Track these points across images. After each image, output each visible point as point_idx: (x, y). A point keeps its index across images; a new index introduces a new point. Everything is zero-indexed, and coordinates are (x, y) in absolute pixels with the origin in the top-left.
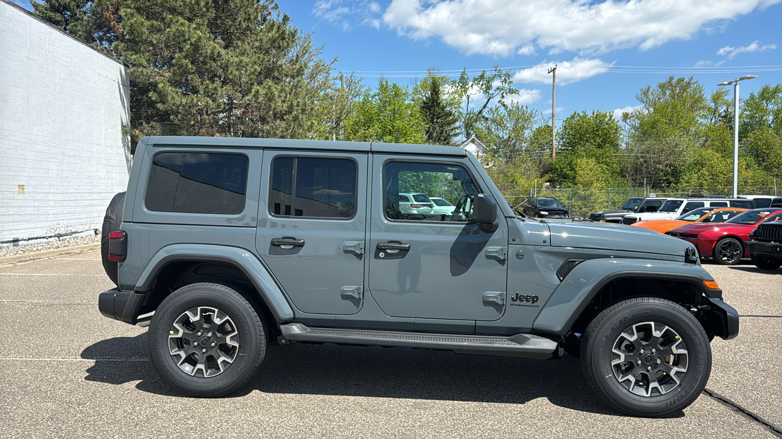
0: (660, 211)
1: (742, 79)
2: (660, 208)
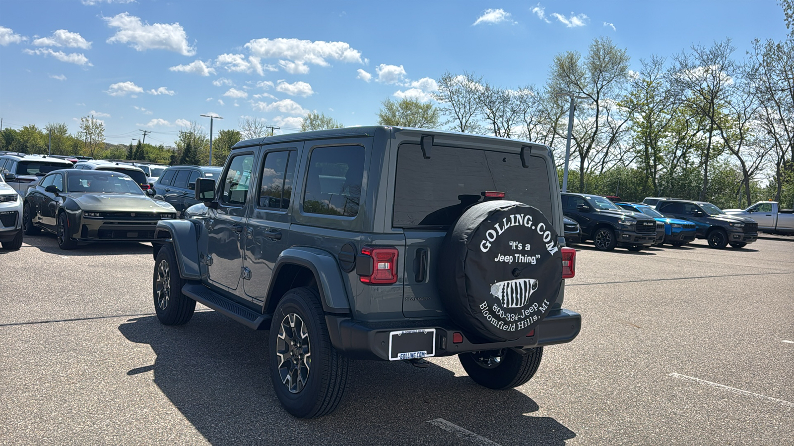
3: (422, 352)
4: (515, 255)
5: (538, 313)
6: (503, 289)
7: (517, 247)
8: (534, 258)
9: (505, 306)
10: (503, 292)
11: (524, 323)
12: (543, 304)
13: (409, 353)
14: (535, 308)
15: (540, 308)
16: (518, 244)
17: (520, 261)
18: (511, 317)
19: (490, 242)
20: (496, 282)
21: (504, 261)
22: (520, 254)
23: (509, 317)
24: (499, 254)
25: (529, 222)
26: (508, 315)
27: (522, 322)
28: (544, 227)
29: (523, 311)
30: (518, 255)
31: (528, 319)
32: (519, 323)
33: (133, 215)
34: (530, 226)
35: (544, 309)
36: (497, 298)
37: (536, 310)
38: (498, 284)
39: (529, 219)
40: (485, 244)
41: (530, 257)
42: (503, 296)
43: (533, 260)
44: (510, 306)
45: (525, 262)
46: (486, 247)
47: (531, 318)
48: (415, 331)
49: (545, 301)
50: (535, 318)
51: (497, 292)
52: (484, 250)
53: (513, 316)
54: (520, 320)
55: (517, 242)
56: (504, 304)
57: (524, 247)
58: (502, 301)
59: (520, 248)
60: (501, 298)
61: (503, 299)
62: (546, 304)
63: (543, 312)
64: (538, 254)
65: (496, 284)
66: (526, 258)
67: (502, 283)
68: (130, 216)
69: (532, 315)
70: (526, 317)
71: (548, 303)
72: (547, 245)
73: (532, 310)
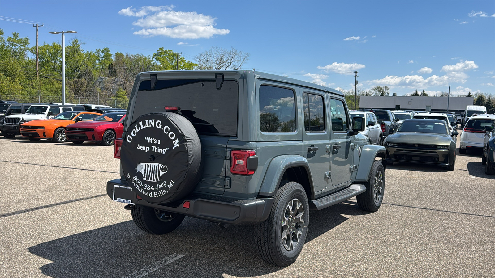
0: (27, 113)
1: (67, 32)
2: (27, 111)
3: (129, 200)
4: (152, 147)
5: (167, 188)
6: (146, 168)
7: (153, 141)
8: (165, 150)
9: (145, 179)
10: (145, 170)
11: (157, 193)
12: (170, 183)
13: (123, 199)
14: (165, 185)
15: (168, 186)
16: (154, 139)
17: (155, 151)
18: (147, 187)
19: (132, 137)
20: (140, 162)
21: (143, 149)
22: (155, 146)
23: (146, 187)
24: (139, 145)
25: (159, 125)
26: (146, 186)
27: (157, 192)
28: (169, 128)
29: (158, 185)
30: (154, 147)
31: (160, 191)
32: (155, 193)
33: (416, 146)
34: (160, 128)
35: (171, 187)
36: (141, 173)
37: (165, 186)
38: (142, 164)
39: (159, 123)
40: (129, 137)
41: (161, 149)
42: (145, 173)
43: (163, 151)
44: (148, 180)
45: (158, 152)
46: (130, 140)
47: (162, 191)
48: (126, 187)
49: (172, 181)
50: (165, 192)
51: (141, 169)
52: (130, 142)
53: (149, 187)
54: (155, 190)
55: (153, 138)
56: (145, 178)
57: (157, 141)
58: (143, 176)
59: (155, 142)
60: (143, 173)
61: (145, 175)
62: (172, 183)
63: (170, 189)
64: (168, 148)
65: (141, 164)
66: (158, 149)
67: (144, 164)
68: (415, 146)
69: (163, 189)
70: (159, 190)
71: (174, 183)
72: (174, 142)
73: (162, 186)
